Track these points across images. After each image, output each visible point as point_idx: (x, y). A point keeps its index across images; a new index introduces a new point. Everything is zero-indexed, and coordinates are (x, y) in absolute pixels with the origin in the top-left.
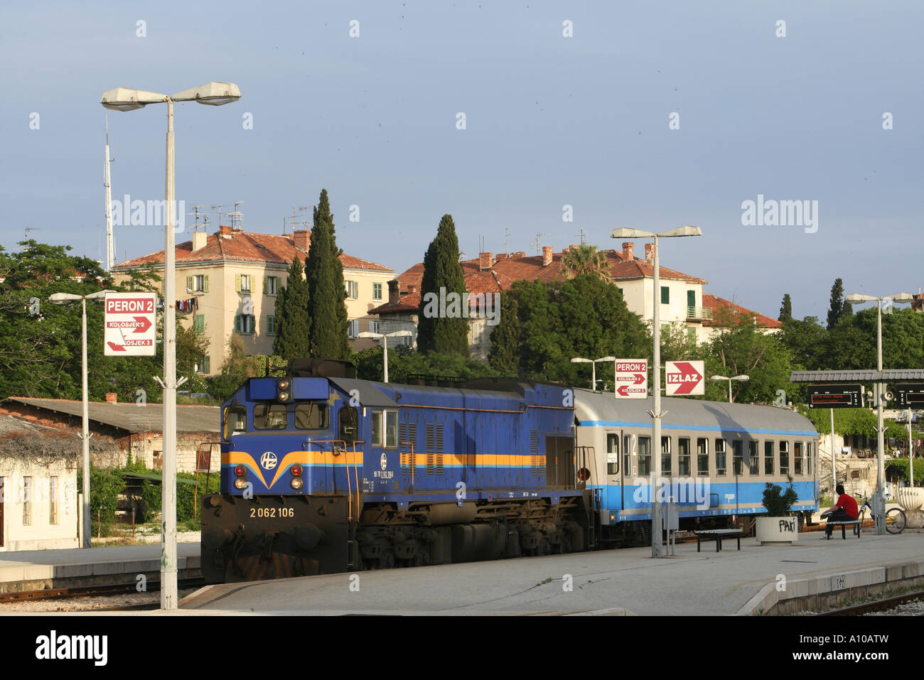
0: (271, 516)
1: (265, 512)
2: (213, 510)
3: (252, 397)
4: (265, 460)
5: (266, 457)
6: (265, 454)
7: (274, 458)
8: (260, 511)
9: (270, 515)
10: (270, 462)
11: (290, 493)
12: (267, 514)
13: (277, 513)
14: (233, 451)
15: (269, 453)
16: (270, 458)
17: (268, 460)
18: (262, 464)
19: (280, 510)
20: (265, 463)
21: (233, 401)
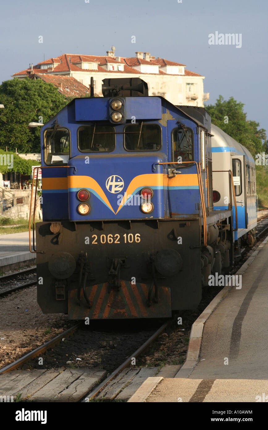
0: (116, 242)
1: (109, 239)
2: (50, 237)
3: (77, 119)
4: (110, 183)
5: (112, 181)
6: (111, 177)
7: (121, 181)
8: (103, 237)
9: (114, 241)
10: (116, 186)
11: (140, 217)
12: (110, 240)
13: (122, 239)
14: (74, 174)
15: (114, 176)
16: (116, 181)
17: (114, 183)
18: (108, 187)
19: (125, 235)
20: (111, 186)
21: (54, 123)
